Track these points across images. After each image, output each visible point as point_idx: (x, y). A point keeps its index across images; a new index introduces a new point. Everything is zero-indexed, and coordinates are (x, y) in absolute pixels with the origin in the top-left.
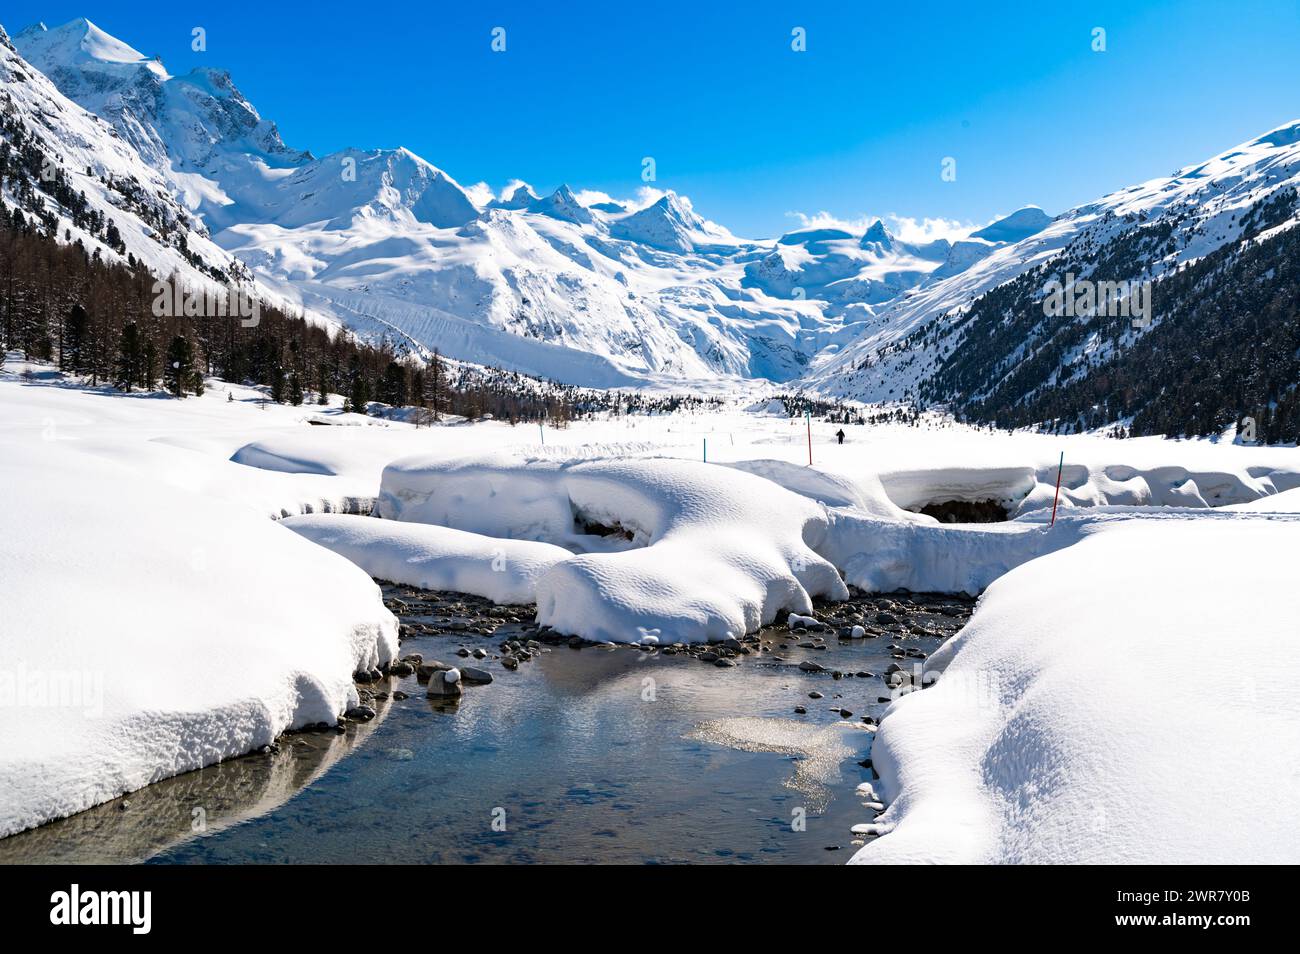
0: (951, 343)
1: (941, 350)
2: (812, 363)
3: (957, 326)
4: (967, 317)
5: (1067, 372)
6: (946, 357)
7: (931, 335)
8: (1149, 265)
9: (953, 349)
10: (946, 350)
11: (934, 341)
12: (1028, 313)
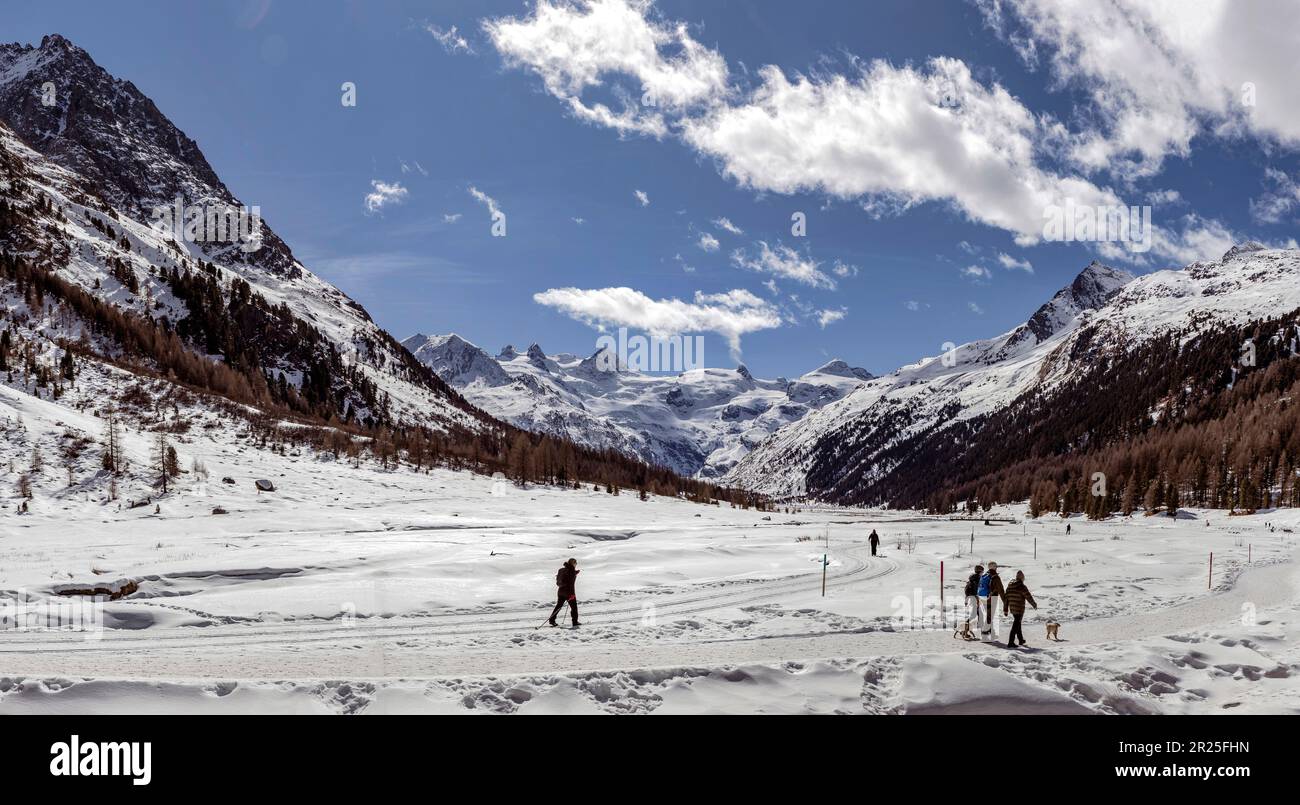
0: (810, 462)
1: (804, 466)
2: (708, 461)
3: (811, 453)
4: (815, 448)
5: (866, 482)
6: (808, 469)
7: (797, 458)
8: (899, 431)
9: (810, 467)
10: (807, 465)
11: (800, 460)
12: (847, 450)
